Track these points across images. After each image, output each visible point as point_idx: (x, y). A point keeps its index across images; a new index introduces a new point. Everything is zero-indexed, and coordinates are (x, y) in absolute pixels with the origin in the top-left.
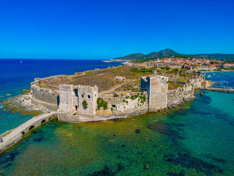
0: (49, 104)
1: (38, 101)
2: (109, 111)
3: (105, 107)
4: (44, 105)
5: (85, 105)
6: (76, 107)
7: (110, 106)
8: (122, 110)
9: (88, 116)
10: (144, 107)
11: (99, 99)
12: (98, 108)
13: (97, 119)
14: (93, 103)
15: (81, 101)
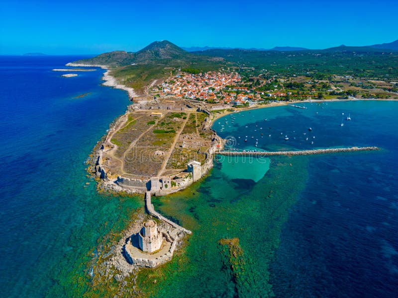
0: (140, 188)
1: (129, 187)
2: (177, 186)
3: (175, 185)
4: (136, 189)
5: (166, 186)
6: (161, 188)
7: (177, 184)
8: (183, 185)
9: (169, 191)
10: (191, 181)
11: (171, 182)
12: (172, 186)
13: (173, 192)
14: (169, 185)
15: (164, 184)
